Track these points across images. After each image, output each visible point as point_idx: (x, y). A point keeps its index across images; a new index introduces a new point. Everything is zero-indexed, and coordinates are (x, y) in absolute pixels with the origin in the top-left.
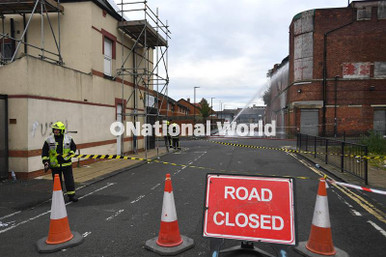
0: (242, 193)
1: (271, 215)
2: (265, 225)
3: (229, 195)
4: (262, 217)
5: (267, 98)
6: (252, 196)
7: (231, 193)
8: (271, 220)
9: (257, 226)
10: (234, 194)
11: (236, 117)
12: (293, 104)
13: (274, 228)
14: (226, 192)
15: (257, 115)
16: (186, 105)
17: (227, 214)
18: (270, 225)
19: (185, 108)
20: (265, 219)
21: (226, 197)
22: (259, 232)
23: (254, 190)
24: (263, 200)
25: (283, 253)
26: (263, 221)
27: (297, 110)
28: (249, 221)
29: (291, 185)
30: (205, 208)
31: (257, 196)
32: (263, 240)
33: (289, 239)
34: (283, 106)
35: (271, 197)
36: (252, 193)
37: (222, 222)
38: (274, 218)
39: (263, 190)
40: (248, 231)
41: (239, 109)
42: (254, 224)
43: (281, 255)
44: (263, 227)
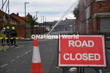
0: (78, 44)
1: (94, 53)
2: (91, 58)
3: (71, 45)
4: (89, 54)
5: (76, 13)
6: (83, 45)
7: (72, 44)
8: (94, 55)
9: (87, 59)
10: (74, 44)
11: (53, 27)
12: (95, 14)
13: (96, 59)
14: (70, 44)
15: (69, 25)
16: (17, 18)
17: (71, 54)
18: (94, 58)
19: (16, 20)
20: (91, 55)
21: (70, 46)
22: (88, 62)
23: (84, 41)
24: (89, 46)
25: (100, 71)
26: (90, 57)
27: (98, 19)
28: (83, 57)
29: (103, 38)
30: (59, 52)
31: (86, 44)
32: (90, 65)
33: (103, 64)
34: (88, 17)
35: (93, 45)
36: (83, 43)
37: (68, 59)
38: (95, 54)
39: (89, 42)
40: (82, 62)
41: (55, 22)
42: (85, 58)
43: (99, 72)
44: (90, 59)
